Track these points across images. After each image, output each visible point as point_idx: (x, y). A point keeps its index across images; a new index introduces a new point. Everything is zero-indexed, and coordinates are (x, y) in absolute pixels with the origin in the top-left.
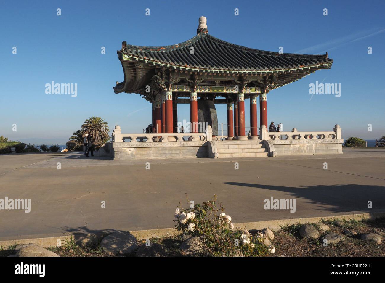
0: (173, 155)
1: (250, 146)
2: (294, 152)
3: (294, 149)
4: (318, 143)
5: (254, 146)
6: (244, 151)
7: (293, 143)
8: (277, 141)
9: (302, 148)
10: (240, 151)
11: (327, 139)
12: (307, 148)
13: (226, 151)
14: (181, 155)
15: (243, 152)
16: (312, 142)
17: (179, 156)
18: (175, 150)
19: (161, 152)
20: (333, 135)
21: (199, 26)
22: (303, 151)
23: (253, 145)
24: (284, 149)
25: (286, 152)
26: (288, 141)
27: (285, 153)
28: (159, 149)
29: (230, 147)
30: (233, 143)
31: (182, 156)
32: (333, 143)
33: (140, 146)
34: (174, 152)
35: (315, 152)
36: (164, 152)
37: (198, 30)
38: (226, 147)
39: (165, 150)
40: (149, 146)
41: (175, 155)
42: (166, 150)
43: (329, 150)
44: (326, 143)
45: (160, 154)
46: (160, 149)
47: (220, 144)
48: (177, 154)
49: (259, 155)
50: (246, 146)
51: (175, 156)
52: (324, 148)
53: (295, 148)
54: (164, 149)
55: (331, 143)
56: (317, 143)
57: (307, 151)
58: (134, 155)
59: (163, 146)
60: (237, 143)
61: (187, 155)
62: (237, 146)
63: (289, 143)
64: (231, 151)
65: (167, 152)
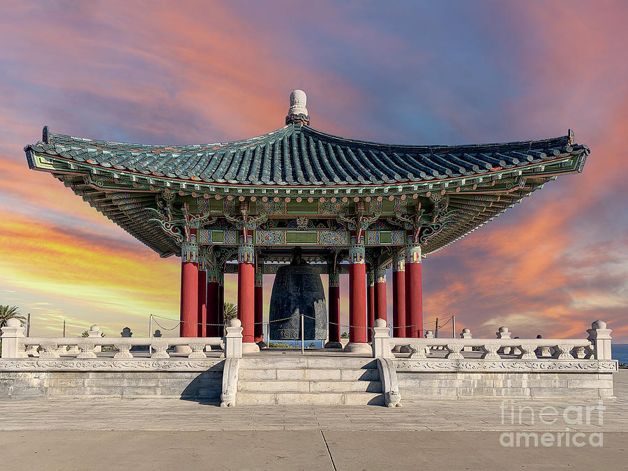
0: (139, 391)
1: (335, 374)
2: (465, 392)
3: (467, 383)
4: (539, 369)
5: (348, 375)
6: (313, 387)
7: (465, 369)
8: (418, 362)
9: (489, 383)
10: (304, 386)
11: (566, 360)
12: (505, 382)
13: (266, 386)
14: (159, 391)
15: (312, 390)
16: (519, 366)
17: (156, 394)
18: (145, 379)
19: (111, 383)
20: (587, 348)
21: (290, 110)
22: (494, 391)
23: (344, 372)
24: (436, 383)
25: (442, 391)
26: (448, 364)
27: (439, 393)
28: (107, 377)
29: (281, 374)
30: (294, 365)
31: (162, 394)
32: (583, 370)
33: (58, 369)
34: (142, 383)
35: (528, 394)
36: (117, 383)
37: (287, 118)
38: (271, 374)
39: (119, 378)
40: (81, 369)
41: (146, 391)
42: (123, 377)
43: (574, 389)
44: (563, 369)
45: (108, 387)
46: (109, 375)
47: (259, 366)
48: (150, 387)
49: (351, 400)
50: (325, 374)
51: (144, 394)
52: (557, 385)
53: (469, 383)
54: (119, 375)
55: (579, 370)
56: (534, 370)
57: (506, 391)
58: (46, 388)
59: (114, 369)
60: (305, 365)
61: (174, 391)
62: (299, 374)
63: (452, 369)
64: (278, 386)
65: (125, 383)
